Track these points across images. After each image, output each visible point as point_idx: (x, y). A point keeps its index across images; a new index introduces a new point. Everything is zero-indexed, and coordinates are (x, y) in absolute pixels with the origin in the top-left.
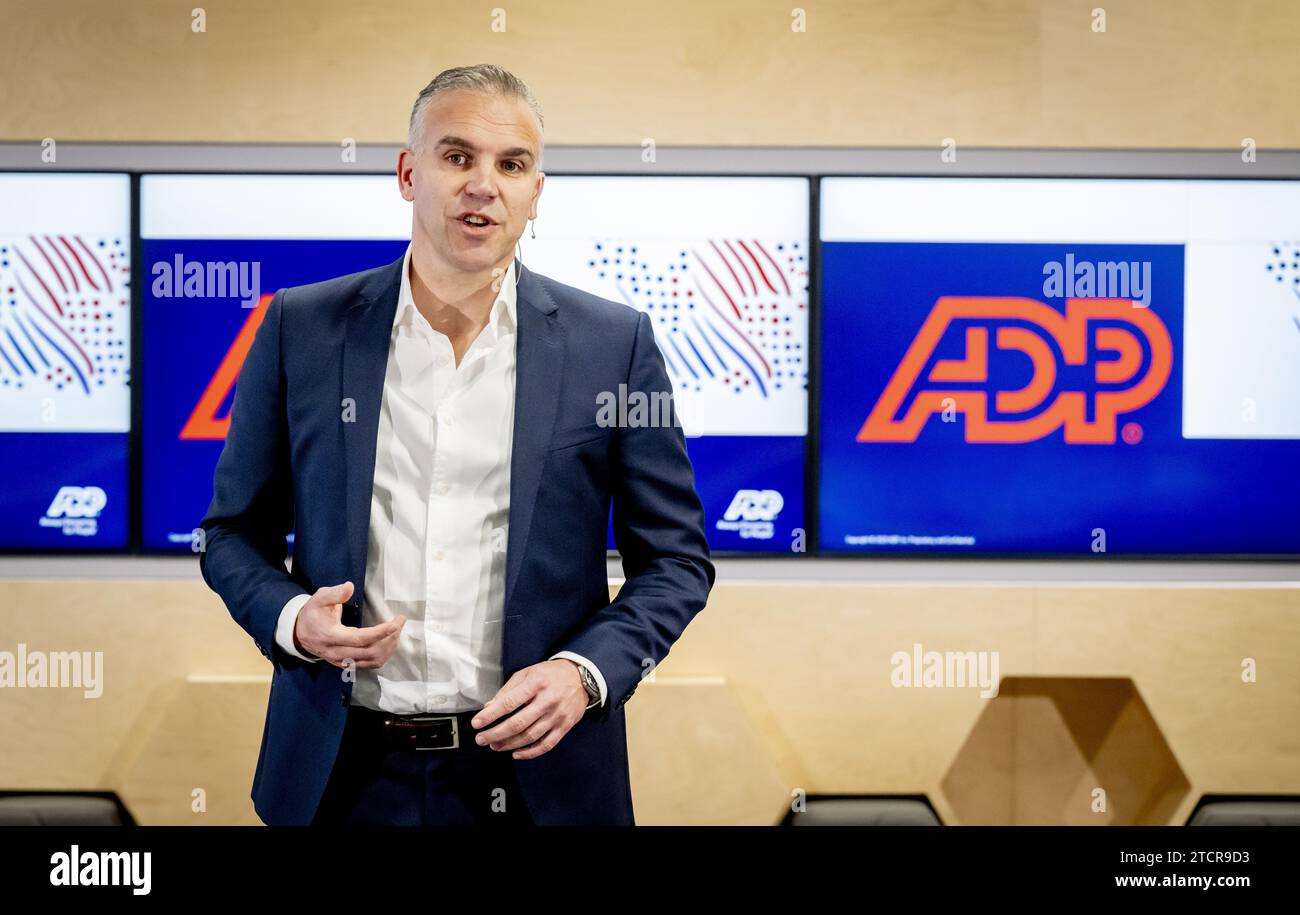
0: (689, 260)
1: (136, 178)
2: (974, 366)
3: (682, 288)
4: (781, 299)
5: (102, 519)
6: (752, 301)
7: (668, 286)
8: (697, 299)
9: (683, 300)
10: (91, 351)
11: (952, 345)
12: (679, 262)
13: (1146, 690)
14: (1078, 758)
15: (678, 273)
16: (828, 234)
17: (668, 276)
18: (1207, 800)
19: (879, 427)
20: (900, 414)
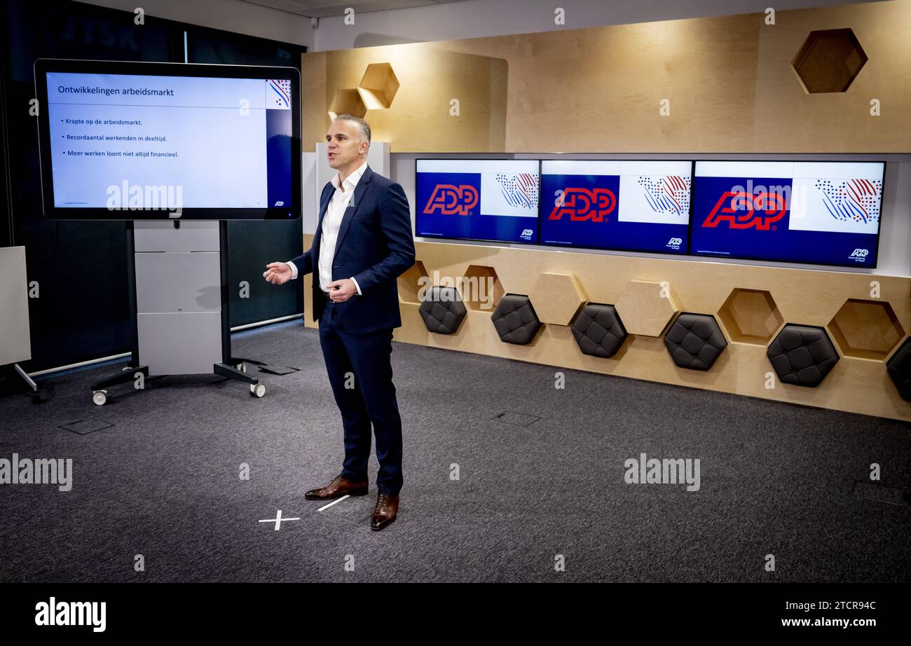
1: (541, 161)
6: (677, 191)
7: (657, 187)
15: (659, 184)
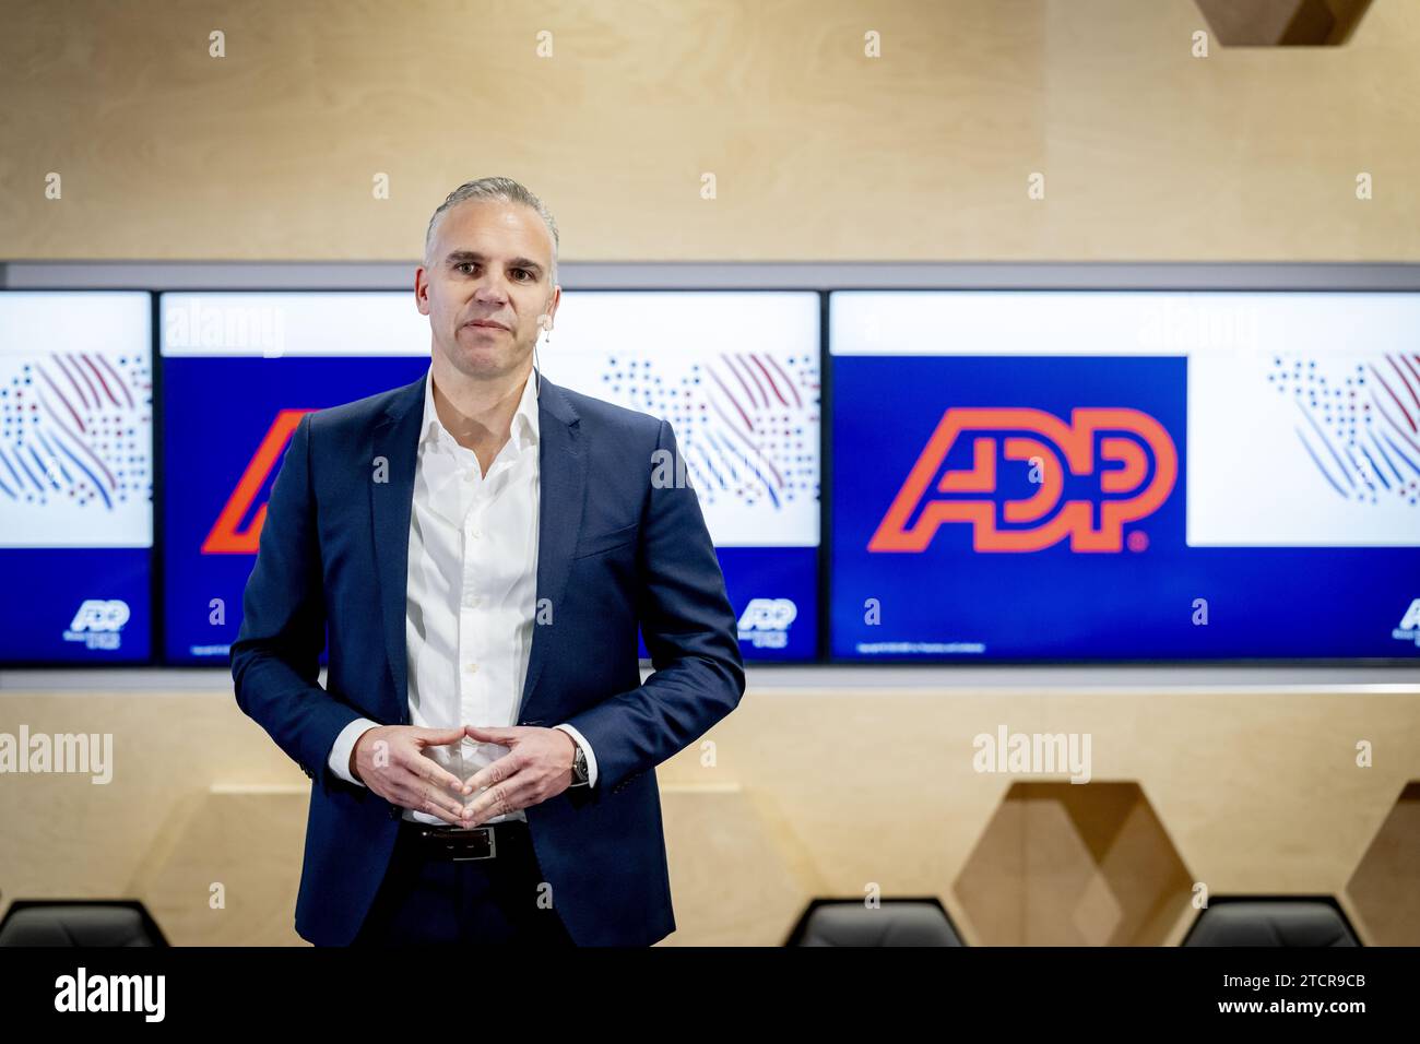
0: (702, 374)
2: (983, 476)
3: (695, 402)
4: (793, 411)
5: (125, 632)
6: (764, 414)
8: (710, 412)
9: (696, 414)
10: (113, 467)
11: (960, 455)
12: (691, 376)
13: (1154, 793)
14: (1086, 859)
16: (838, 348)
17: (681, 389)
19: (889, 537)
20: (910, 524)
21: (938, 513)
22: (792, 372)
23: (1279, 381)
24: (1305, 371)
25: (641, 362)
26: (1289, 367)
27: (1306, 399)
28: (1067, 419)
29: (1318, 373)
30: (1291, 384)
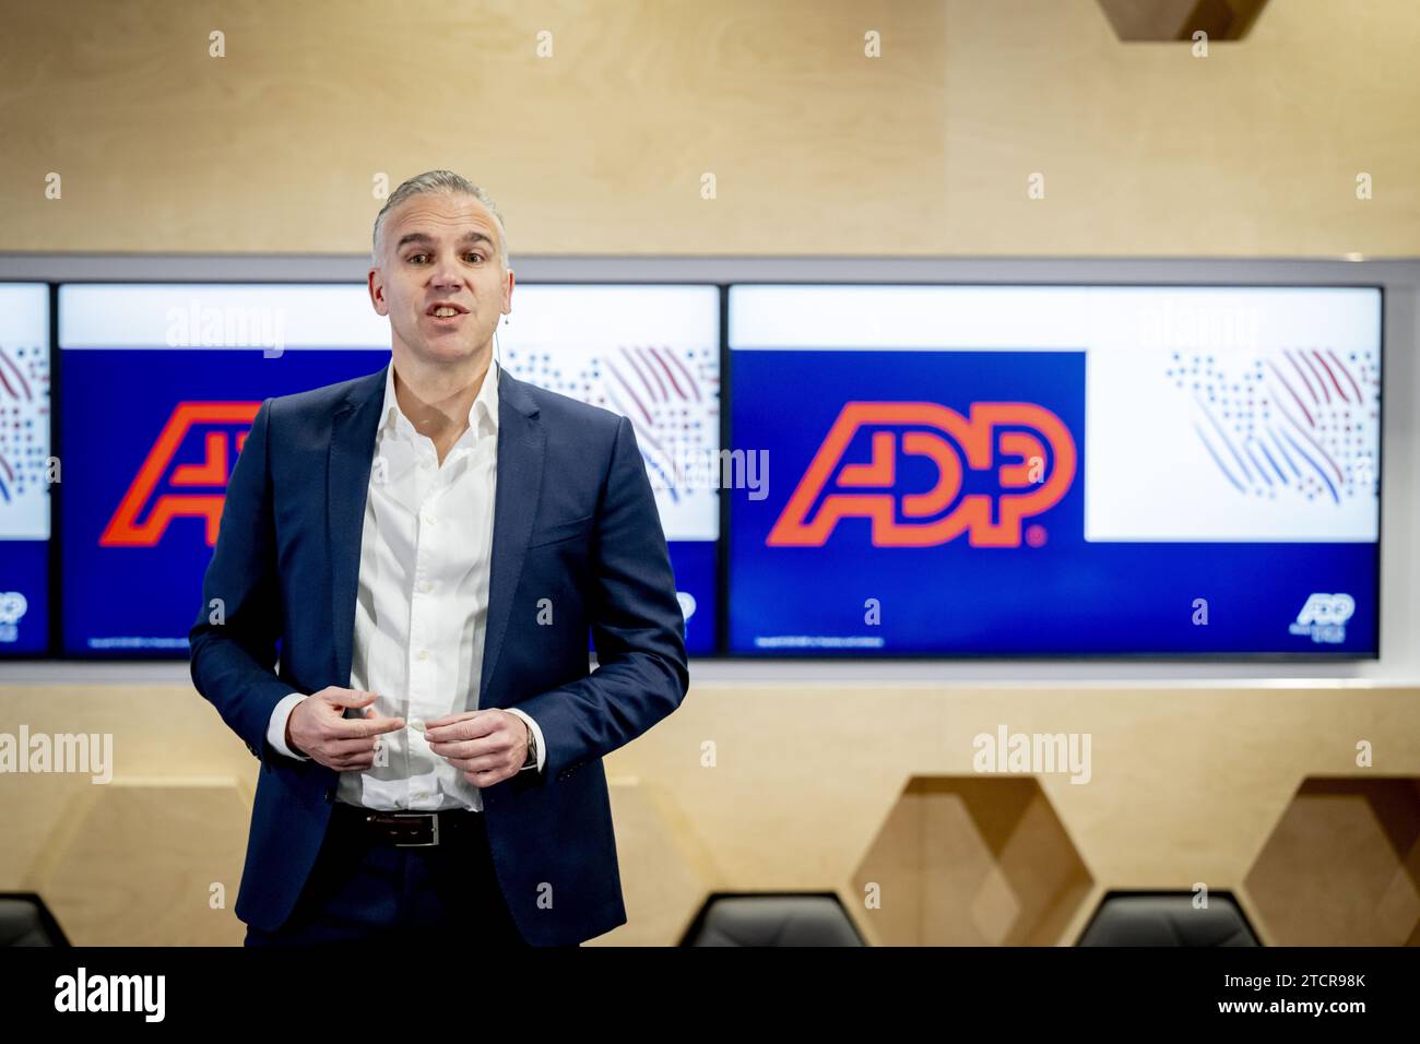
0: (602, 368)
2: (881, 470)
3: (594, 395)
4: (692, 405)
5: (23, 624)
6: (663, 407)
7: (580, 393)
10: (11, 459)
11: (859, 449)
12: (591, 369)
13: (1051, 789)
14: (983, 853)
16: (738, 342)
17: (580, 382)
18: (1112, 895)
19: (788, 532)
20: (809, 518)
21: (836, 507)
22: (692, 366)
23: (1177, 376)
24: (1203, 366)
25: (540, 355)
26: (1186, 361)
27: (1204, 394)
28: (965, 413)
29: (1217, 367)
30: (1189, 379)
